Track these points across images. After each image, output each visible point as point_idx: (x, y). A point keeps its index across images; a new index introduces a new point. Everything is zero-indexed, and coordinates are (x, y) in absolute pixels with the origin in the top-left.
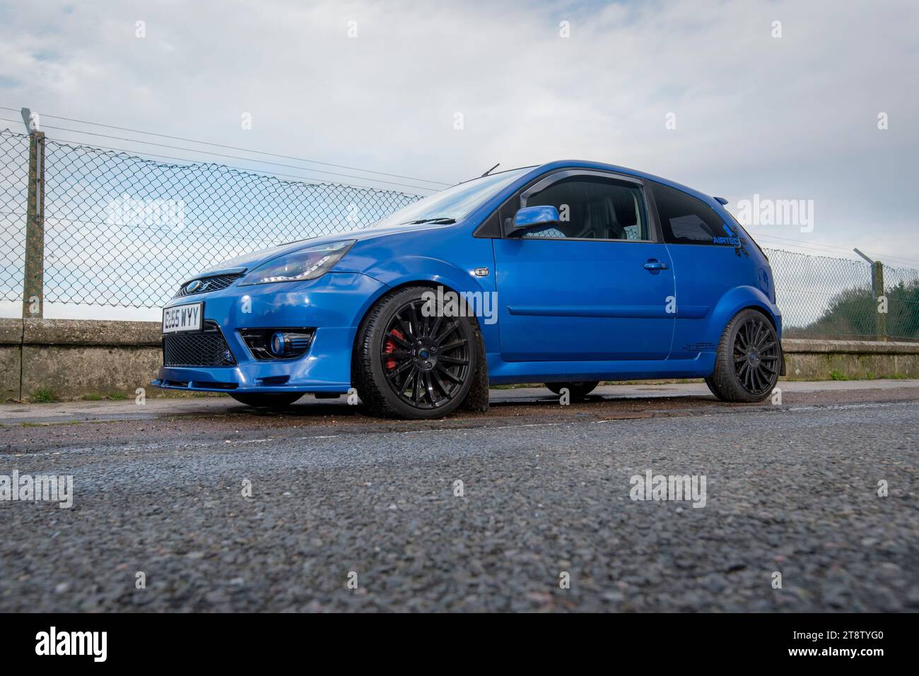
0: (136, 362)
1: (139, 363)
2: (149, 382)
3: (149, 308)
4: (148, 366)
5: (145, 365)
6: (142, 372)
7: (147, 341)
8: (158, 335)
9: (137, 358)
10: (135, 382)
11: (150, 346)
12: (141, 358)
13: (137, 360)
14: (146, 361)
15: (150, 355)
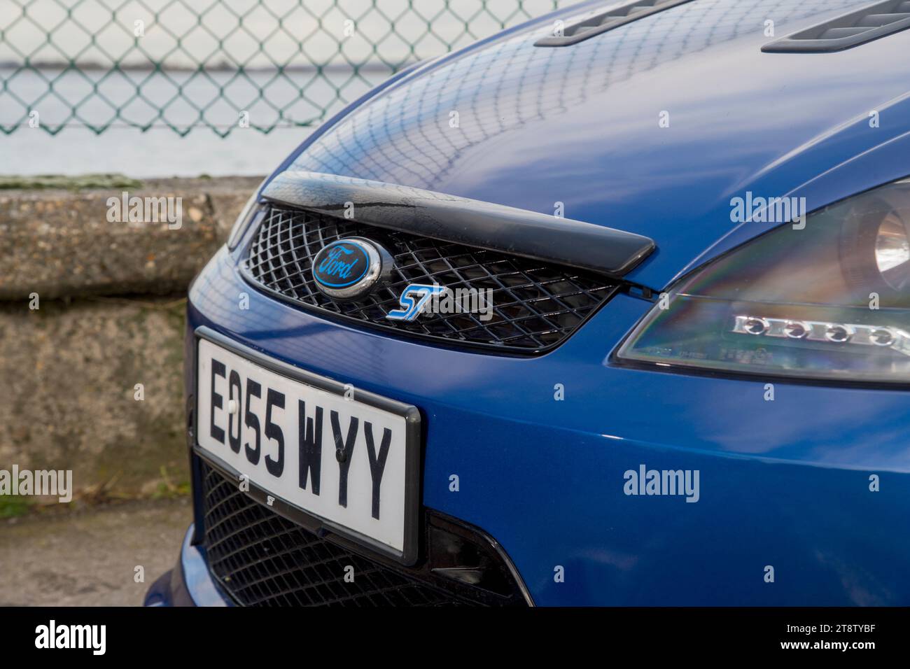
0: (58, 359)
1: (71, 368)
2: (110, 436)
3: (98, 133)
4: (107, 372)
5: (93, 371)
6: (85, 400)
7: (100, 278)
8: (138, 252)
9: (64, 343)
10: (60, 441)
11: (110, 296)
12: (78, 342)
13: (65, 354)
14: (97, 352)
15: (112, 330)
